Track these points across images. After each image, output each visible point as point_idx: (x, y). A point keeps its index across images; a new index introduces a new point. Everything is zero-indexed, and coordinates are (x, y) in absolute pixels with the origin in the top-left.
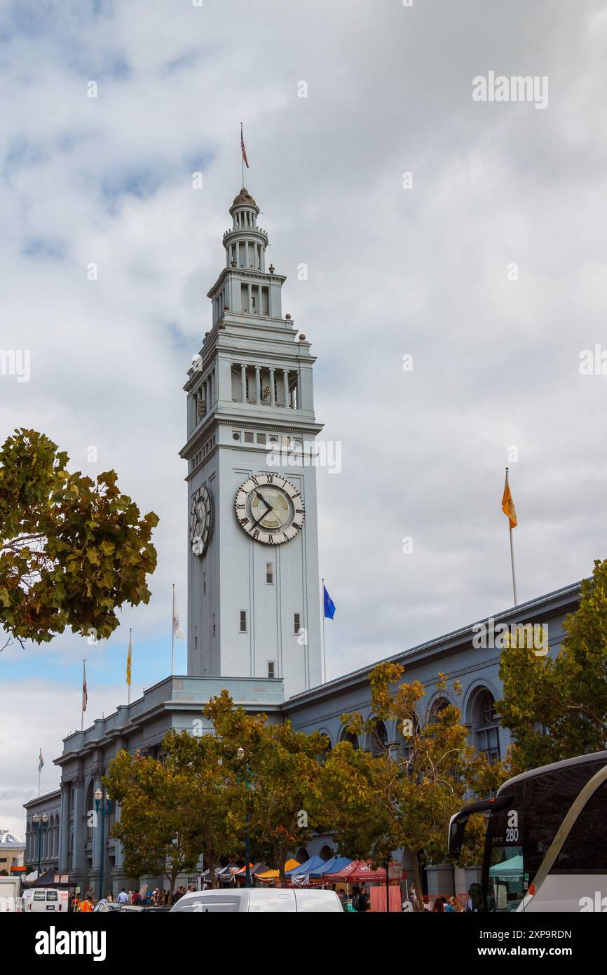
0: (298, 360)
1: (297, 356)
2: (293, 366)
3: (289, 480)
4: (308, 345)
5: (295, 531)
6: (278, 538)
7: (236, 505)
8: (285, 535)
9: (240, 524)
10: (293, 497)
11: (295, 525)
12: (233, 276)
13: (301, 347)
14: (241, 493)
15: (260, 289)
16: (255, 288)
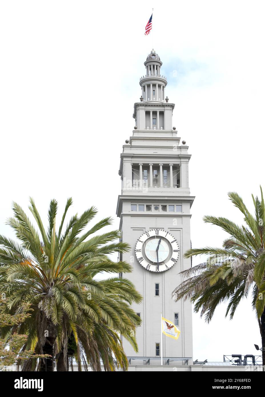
0: (179, 157)
1: (178, 155)
2: (176, 161)
3: (170, 232)
4: (187, 148)
5: (173, 263)
6: (162, 268)
7: (135, 250)
8: (166, 266)
9: (138, 261)
10: (172, 242)
11: (173, 260)
12: (140, 107)
13: (182, 149)
14: (139, 243)
15: (158, 114)
16: (155, 113)
